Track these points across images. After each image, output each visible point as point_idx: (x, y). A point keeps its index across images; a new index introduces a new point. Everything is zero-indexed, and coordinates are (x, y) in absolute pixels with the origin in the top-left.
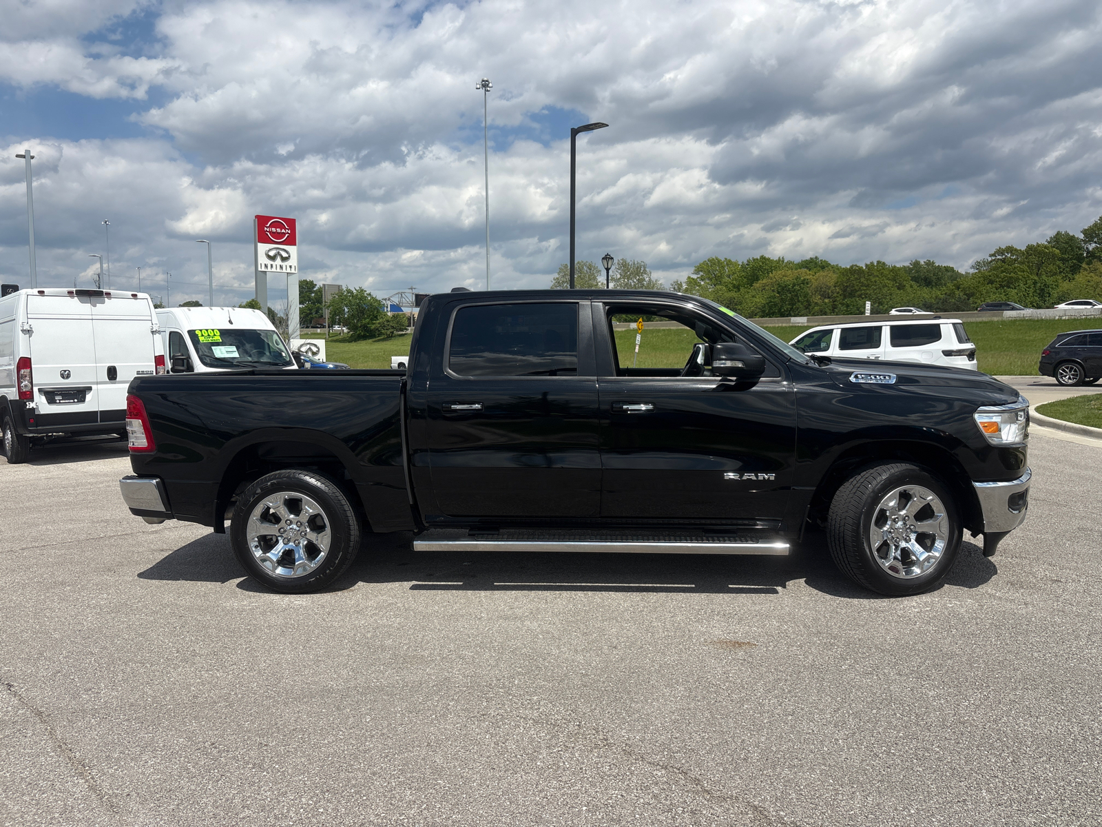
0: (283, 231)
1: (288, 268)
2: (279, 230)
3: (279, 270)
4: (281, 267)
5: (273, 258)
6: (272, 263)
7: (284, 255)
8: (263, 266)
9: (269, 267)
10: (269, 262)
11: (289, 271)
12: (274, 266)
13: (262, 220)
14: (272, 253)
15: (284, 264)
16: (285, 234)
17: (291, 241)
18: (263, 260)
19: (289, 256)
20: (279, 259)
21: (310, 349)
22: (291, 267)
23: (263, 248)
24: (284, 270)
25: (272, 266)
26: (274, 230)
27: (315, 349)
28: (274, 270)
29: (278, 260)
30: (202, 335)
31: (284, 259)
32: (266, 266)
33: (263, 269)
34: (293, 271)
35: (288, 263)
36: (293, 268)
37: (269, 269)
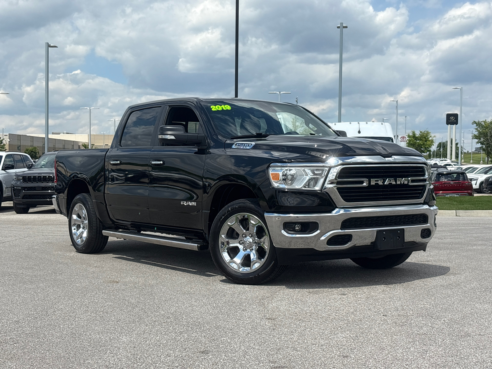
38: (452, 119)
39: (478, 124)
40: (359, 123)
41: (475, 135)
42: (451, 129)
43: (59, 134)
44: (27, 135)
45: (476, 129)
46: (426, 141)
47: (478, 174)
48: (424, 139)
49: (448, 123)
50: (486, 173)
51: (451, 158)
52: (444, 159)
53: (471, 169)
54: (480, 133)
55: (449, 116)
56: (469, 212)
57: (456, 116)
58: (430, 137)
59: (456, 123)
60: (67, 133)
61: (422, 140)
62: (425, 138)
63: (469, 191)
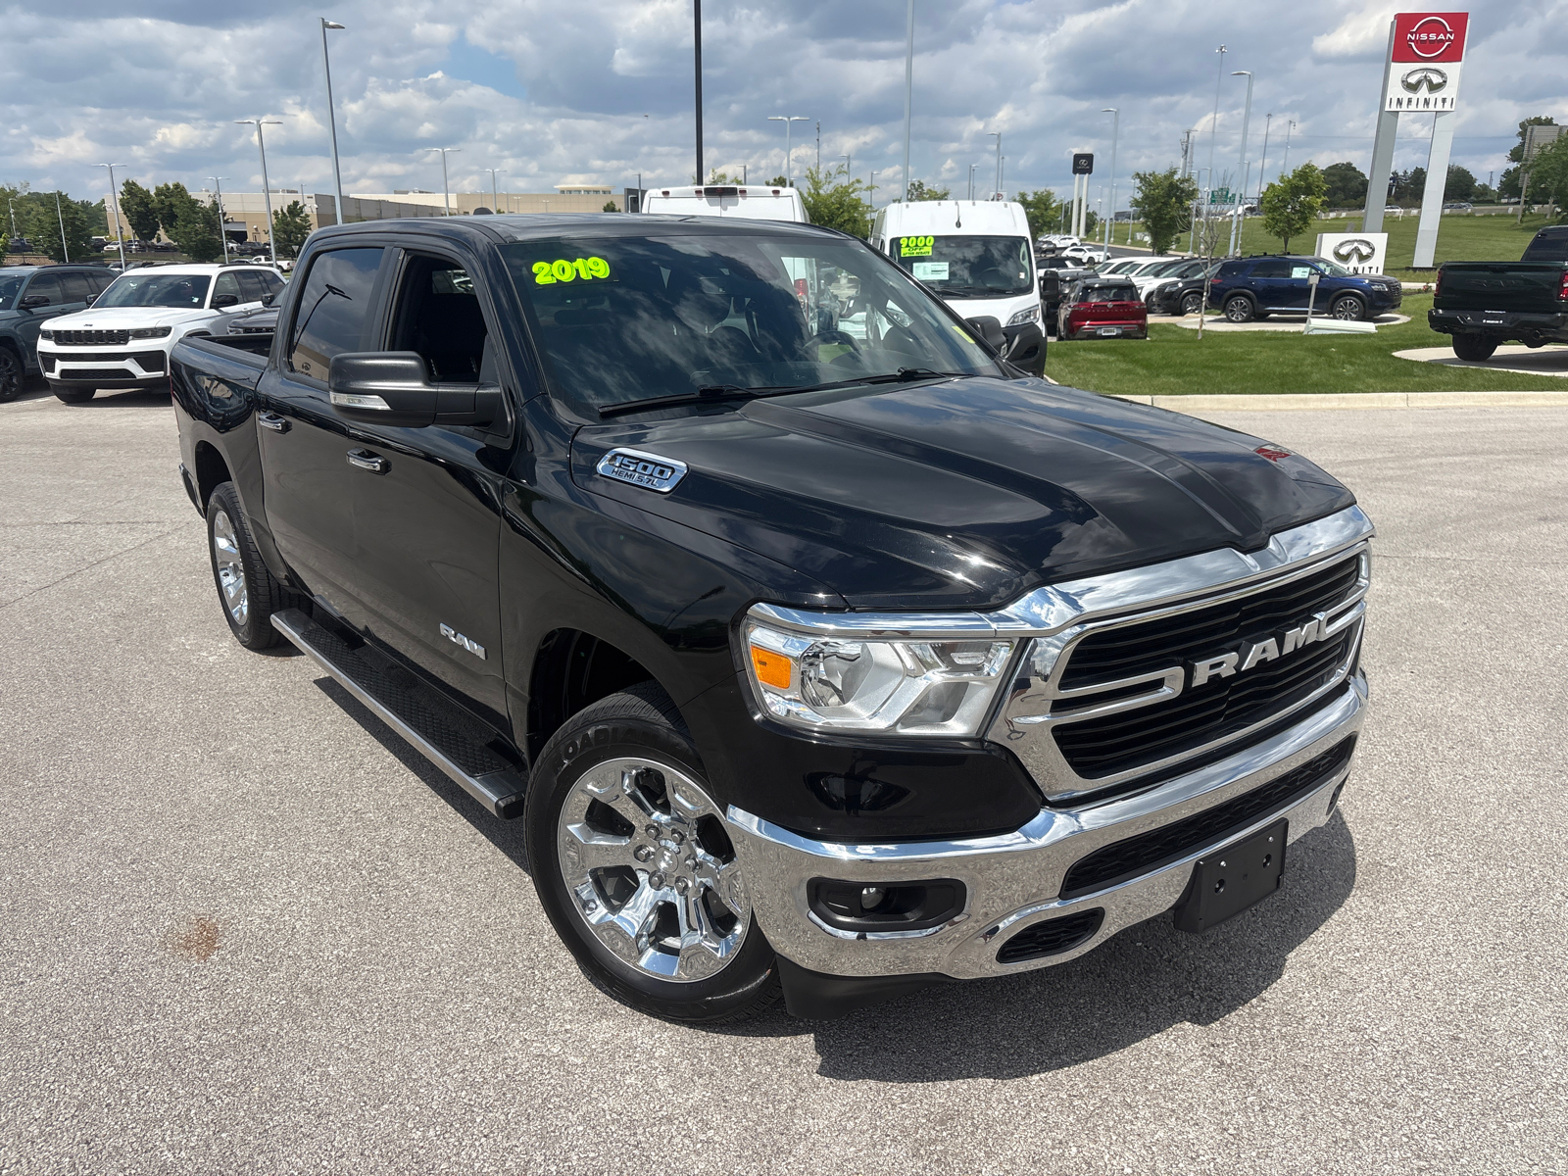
0: (1441, 37)
1: (1439, 103)
2: (1433, 36)
3: (1421, 107)
4: (1427, 102)
5: (1413, 88)
6: (1411, 95)
7: (1436, 79)
8: (1394, 102)
9: (1405, 102)
10: (1406, 95)
11: (1439, 107)
12: (1414, 102)
13: (1404, 22)
14: (1413, 80)
15: (1432, 97)
16: (1442, 42)
17: (1453, 54)
18: (1396, 91)
19: (1445, 82)
20: (1425, 87)
21: (1357, 250)
22: (1444, 100)
23: (1399, 70)
24: (1431, 107)
25: (1410, 101)
26: (1424, 37)
27: (1365, 250)
28: (1413, 107)
29: (1424, 90)
30: (908, 246)
31: (1433, 88)
32: (1400, 102)
33: (1394, 108)
34: (1447, 107)
35: (1439, 95)
36: (1449, 102)
37: (1404, 107)
38: (1083, 164)
39: (1143, 179)
40: (957, 203)
41: (1136, 200)
42: (1081, 180)
43: (406, 193)
44: (351, 196)
45: (1138, 188)
46: (1046, 209)
47: (1144, 275)
48: (1042, 206)
49: (1075, 172)
50: (1157, 275)
51: (1078, 235)
52: (1067, 236)
53: (1128, 267)
54: (1146, 197)
55: (1077, 157)
56: (1178, 400)
57: (1089, 158)
58: (1054, 201)
59: (1089, 171)
60: (420, 192)
61: (1039, 208)
62: (1045, 204)
63: (1140, 322)
